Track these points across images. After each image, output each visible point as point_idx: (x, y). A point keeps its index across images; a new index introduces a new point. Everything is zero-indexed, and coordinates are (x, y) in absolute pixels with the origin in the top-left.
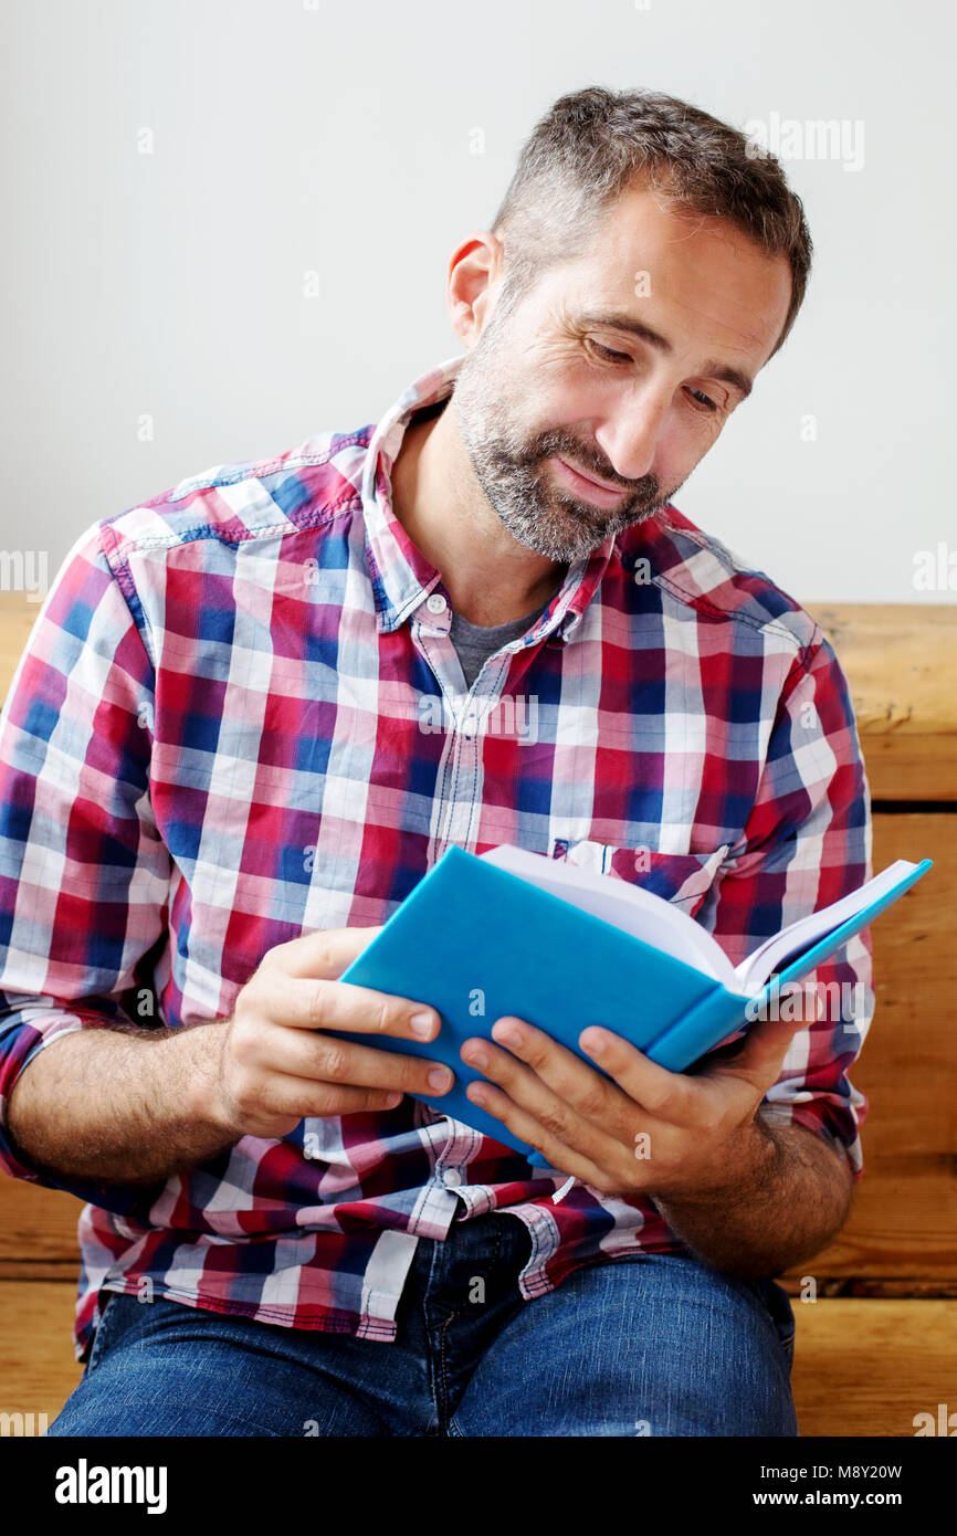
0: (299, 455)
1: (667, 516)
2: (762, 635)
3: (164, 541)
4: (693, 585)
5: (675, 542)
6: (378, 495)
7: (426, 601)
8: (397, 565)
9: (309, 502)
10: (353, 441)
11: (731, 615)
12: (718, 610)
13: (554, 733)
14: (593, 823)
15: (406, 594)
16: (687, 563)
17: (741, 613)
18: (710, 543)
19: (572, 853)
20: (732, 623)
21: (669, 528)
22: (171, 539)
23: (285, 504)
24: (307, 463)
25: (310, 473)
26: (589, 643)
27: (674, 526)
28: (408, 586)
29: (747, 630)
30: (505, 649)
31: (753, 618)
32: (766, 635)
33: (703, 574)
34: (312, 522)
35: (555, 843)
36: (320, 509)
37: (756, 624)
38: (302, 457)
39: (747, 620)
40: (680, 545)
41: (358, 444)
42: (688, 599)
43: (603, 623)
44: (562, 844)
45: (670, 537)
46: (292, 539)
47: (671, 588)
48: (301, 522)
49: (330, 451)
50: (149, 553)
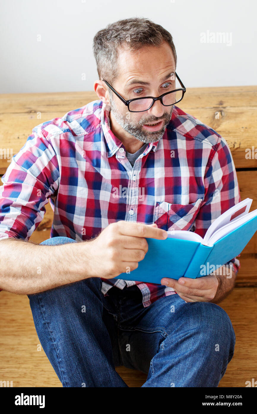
0: (85, 112)
1: (177, 112)
2: (202, 143)
3: (58, 133)
4: (185, 130)
5: (179, 119)
6: (105, 123)
7: (119, 150)
8: (111, 141)
9: (90, 126)
10: (99, 107)
11: (194, 138)
12: (191, 136)
13: (154, 175)
14: (165, 197)
15: (114, 148)
16: (183, 124)
17: (197, 137)
18: (189, 117)
19: (161, 205)
20: (194, 140)
21: (178, 115)
22: (60, 132)
23: (84, 127)
24: (88, 114)
25: (89, 117)
26: (161, 150)
27: (179, 115)
28: (114, 146)
29: (198, 142)
30: (139, 157)
31: (200, 138)
32: (203, 143)
33: (188, 126)
34: (91, 130)
35: (156, 203)
36: (93, 127)
37: (201, 140)
38: (86, 113)
39: (198, 139)
40: (181, 119)
41: (100, 108)
42: (183, 134)
43: (164, 144)
44: (158, 203)
45: (178, 118)
46: (87, 136)
47: (179, 131)
48: (89, 131)
49: (93, 110)
50: (55, 136)
